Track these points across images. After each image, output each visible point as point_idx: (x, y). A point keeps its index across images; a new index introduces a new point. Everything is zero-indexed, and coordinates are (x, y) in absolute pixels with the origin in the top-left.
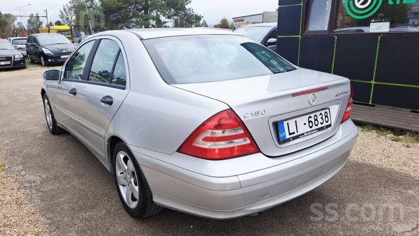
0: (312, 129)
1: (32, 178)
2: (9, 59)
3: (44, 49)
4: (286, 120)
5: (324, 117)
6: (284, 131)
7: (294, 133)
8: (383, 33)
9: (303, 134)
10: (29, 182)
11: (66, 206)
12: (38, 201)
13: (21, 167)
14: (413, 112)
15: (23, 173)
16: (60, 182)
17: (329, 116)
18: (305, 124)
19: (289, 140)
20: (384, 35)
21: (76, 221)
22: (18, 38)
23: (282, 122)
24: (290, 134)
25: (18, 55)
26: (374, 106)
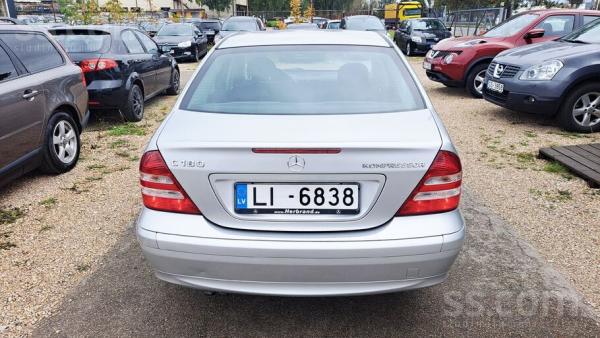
0: (304, 207)
4: (253, 183)
5: (341, 196)
6: (245, 197)
7: (265, 204)
9: (283, 210)
17: (355, 196)
18: (291, 197)
19: (251, 211)
23: (245, 184)
24: (255, 204)
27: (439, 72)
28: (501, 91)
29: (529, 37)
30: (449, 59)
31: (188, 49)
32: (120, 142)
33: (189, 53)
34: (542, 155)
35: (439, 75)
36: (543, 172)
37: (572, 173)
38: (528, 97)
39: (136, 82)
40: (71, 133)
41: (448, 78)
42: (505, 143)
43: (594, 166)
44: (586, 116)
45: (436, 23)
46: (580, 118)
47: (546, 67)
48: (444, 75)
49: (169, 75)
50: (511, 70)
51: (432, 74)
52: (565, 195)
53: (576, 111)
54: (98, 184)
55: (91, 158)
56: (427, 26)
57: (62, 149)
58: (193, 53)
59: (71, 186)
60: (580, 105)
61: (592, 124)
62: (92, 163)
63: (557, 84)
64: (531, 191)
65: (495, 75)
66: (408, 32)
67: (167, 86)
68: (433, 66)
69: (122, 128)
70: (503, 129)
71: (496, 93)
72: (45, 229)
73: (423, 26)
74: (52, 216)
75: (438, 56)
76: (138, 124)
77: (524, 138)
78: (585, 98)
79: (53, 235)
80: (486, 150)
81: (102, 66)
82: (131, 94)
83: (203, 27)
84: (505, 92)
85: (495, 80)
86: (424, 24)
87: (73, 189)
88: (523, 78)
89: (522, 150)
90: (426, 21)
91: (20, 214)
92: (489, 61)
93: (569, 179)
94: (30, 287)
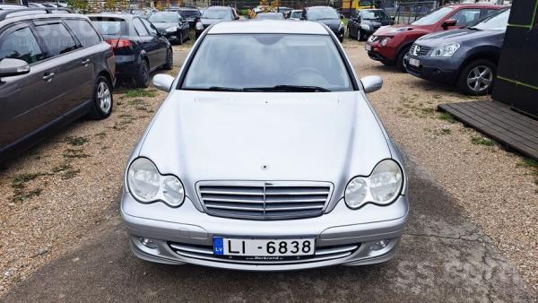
27: (376, 52)
28: (417, 65)
29: (445, 25)
30: (384, 42)
31: (174, 34)
32: (136, 101)
33: (174, 37)
34: (440, 109)
35: (377, 55)
36: (437, 120)
37: (456, 119)
38: (435, 70)
39: (145, 58)
40: (107, 92)
41: (385, 58)
42: (416, 102)
43: (470, 114)
44: (477, 84)
45: (383, 14)
46: (473, 84)
47: (448, 47)
48: (381, 55)
49: (165, 55)
50: (425, 50)
51: (372, 54)
52: (447, 131)
53: (470, 80)
54: (130, 125)
55: (119, 111)
56: (376, 15)
57: (102, 102)
58: (179, 37)
59: (113, 125)
60: (473, 75)
61: (481, 89)
62: (121, 114)
63: (456, 60)
64: (425, 130)
65: (415, 54)
66: (359, 21)
67: (164, 62)
68: (372, 47)
69: (135, 91)
70: (417, 93)
71: (415, 67)
72: (105, 148)
73: (372, 15)
74: (106, 141)
75: (376, 40)
76: (147, 90)
77: (431, 98)
78: (476, 70)
79: (112, 151)
80: (402, 106)
81: (121, 45)
82: (141, 67)
83: (185, 15)
84: (421, 66)
85: (414, 57)
86: (373, 14)
87: (115, 128)
88: (433, 55)
89: (427, 106)
90: (374, 11)
91: (85, 141)
92: (411, 44)
93: (453, 123)
94: (108, 175)
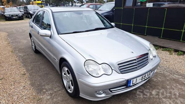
1: (21, 55)
2: (17, 16)
3: (30, 12)
8: (150, 8)
10: (20, 56)
11: (29, 62)
12: (21, 60)
13: (18, 52)
14: (159, 38)
15: (18, 53)
16: (29, 56)
20: (151, 8)
21: (31, 65)
22: (21, 7)
25: (20, 14)
26: (146, 36)
